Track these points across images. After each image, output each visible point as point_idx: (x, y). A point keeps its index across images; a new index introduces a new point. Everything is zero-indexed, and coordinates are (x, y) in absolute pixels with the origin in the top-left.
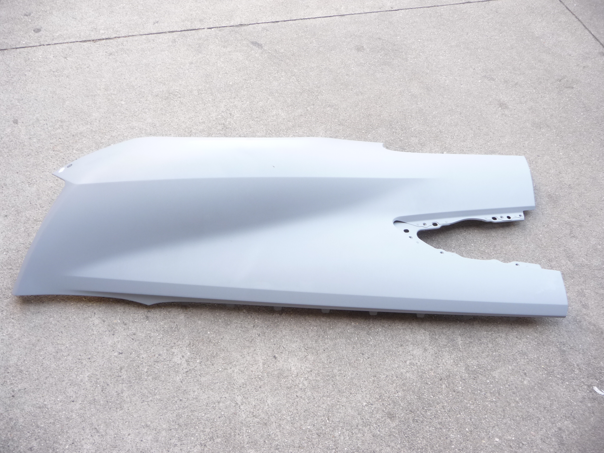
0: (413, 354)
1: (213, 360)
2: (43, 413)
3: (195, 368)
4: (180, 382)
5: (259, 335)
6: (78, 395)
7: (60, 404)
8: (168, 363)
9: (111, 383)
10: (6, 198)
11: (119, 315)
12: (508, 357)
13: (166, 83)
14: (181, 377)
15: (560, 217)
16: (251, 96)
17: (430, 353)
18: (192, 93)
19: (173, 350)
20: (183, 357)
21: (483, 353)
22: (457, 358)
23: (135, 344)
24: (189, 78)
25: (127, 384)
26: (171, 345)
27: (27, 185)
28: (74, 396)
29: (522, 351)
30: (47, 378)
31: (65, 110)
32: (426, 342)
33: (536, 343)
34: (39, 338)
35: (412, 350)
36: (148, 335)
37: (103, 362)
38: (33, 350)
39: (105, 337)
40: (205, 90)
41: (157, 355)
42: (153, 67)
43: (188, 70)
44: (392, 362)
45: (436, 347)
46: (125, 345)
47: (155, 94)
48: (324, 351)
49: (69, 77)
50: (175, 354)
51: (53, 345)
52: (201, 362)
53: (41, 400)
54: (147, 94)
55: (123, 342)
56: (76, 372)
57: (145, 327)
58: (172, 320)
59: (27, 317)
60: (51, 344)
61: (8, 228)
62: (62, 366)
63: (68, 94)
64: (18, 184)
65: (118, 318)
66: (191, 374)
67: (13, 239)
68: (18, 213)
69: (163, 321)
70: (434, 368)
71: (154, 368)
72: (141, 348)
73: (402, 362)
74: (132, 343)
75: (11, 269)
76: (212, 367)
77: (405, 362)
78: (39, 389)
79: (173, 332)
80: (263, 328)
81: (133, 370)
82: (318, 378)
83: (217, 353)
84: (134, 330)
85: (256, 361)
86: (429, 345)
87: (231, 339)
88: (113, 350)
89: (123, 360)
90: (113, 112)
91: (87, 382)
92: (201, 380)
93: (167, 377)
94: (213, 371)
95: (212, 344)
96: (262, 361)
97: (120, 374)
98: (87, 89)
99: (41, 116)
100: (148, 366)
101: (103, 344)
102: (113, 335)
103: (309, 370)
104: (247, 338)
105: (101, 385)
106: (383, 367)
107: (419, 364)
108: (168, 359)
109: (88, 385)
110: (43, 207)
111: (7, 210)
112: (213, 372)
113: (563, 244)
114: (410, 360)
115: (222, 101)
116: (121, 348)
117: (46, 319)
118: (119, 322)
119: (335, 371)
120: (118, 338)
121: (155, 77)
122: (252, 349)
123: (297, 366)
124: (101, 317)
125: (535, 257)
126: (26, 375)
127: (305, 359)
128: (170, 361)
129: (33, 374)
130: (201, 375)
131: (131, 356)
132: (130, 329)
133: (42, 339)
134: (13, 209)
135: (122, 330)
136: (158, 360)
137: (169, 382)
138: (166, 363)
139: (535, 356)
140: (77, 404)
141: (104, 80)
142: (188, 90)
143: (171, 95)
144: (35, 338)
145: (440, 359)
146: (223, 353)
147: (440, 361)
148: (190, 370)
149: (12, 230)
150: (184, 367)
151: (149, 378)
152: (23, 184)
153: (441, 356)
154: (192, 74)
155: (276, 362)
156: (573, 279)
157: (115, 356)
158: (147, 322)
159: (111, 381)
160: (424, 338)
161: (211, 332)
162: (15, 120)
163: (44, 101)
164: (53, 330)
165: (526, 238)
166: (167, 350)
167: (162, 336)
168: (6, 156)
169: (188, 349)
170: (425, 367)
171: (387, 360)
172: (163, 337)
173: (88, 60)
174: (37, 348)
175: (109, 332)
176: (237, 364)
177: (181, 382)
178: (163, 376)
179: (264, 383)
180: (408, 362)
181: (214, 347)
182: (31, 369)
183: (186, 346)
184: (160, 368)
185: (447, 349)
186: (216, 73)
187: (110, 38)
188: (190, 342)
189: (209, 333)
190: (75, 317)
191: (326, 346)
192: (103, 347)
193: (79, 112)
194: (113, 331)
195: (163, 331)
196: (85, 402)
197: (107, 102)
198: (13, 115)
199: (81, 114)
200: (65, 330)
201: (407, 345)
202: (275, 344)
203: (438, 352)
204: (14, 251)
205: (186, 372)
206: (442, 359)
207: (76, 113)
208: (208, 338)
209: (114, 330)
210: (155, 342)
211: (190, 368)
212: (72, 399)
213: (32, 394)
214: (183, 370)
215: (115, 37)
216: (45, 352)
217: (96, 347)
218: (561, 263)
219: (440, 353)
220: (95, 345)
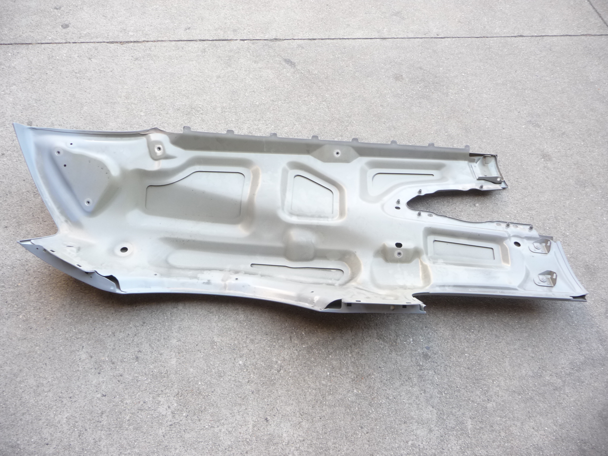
0: (416, 434)
1: (200, 415)
2: (14, 453)
3: (180, 422)
4: (162, 436)
5: (253, 393)
6: (53, 438)
7: (34, 445)
8: (152, 413)
9: (90, 428)
10: (9, 208)
11: (108, 352)
12: (521, 451)
13: (190, 97)
14: (163, 431)
15: (596, 293)
16: (277, 119)
17: (436, 436)
18: (216, 111)
19: (159, 399)
20: (169, 407)
21: (494, 442)
22: (464, 445)
23: (120, 386)
24: (215, 93)
25: (106, 431)
26: (158, 392)
27: (32, 195)
28: (49, 439)
29: (537, 445)
30: (23, 414)
31: (82, 116)
32: (432, 421)
33: (554, 438)
34: (21, 367)
35: (416, 430)
36: (136, 378)
37: (84, 404)
38: (13, 381)
39: (90, 375)
40: (229, 108)
41: (142, 403)
42: (178, 77)
43: (214, 84)
44: (392, 440)
45: (442, 429)
46: (110, 386)
47: (176, 108)
48: (321, 418)
49: (91, 80)
50: (161, 403)
51: (35, 377)
52: (188, 415)
53: (15, 439)
54: (168, 107)
55: (108, 383)
56: (55, 411)
57: (133, 369)
58: (162, 363)
59: (13, 342)
60: (32, 376)
61: (7, 241)
62: (41, 402)
63: (87, 99)
64: (23, 193)
65: (107, 355)
66: (175, 428)
67: (9, 253)
68: (19, 225)
69: (153, 364)
70: (438, 453)
71: (137, 416)
72: (126, 392)
73: (404, 442)
74: (118, 385)
75: (3, 286)
76: (198, 423)
77: (407, 442)
78: (14, 425)
79: (162, 378)
80: (258, 385)
81: (114, 416)
82: (310, 450)
83: (205, 408)
84: (121, 371)
85: (245, 422)
86: (435, 425)
87: (222, 394)
88: (97, 391)
89: (105, 403)
90: (131, 123)
91: (65, 424)
92: (185, 436)
93: (150, 429)
94: (199, 427)
95: (202, 397)
96: (252, 422)
97: (100, 420)
98: (107, 96)
99: (56, 120)
100: (131, 413)
101: (87, 383)
102: (99, 373)
103: (301, 439)
104: (239, 394)
105: (79, 429)
106: (382, 446)
107: (422, 446)
108: (153, 409)
109: (66, 428)
110: (45, 221)
111: (7, 221)
112: (198, 429)
113: (597, 324)
114: (413, 440)
115: (246, 122)
116: (105, 390)
117: (32, 347)
118: (107, 359)
119: (330, 444)
120: (103, 378)
121: (179, 88)
122: (244, 407)
123: (289, 433)
124: (89, 351)
125: (564, 337)
126: (3, 408)
127: (298, 426)
128: (155, 410)
129: (10, 408)
130: (185, 431)
131: (115, 400)
132: (117, 369)
133: (24, 369)
134: (14, 220)
135: (109, 369)
136: (142, 408)
137: (151, 435)
138: (150, 412)
139: (551, 453)
140: (51, 448)
141: (126, 87)
142: (211, 107)
143: (193, 110)
144: (17, 368)
145: (446, 444)
146: (212, 409)
147: (446, 445)
148: (174, 423)
149: (10, 244)
150: (168, 420)
151: (130, 427)
152: (28, 193)
153: (447, 441)
154: (218, 88)
155: (267, 426)
156: (604, 367)
157: (98, 398)
158: (136, 363)
159: (90, 426)
160: (430, 416)
161: (202, 383)
162: (29, 122)
163: (62, 104)
164: (38, 360)
165: (556, 313)
166: (153, 398)
167: (149, 380)
168: (15, 161)
169: (175, 399)
170: (428, 450)
171: (387, 438)
172: (151, 382)
173: (113, 64)
174: (18, 379)
175: (95, 370)
176: (225, 422)
177: (164, 436)
178: (145, 427)
179: (252, 449)
180: (410, 443)
181: (203, 400)
182: (8, 402)
183: (173, 395)
184: (143, 417)
185: (455, 432)
186: (243, 90)
187: (138, 42)
188: (178, 391)
189: (200, 383)
190: (61, 348)
191: (323, 414)
192: (86, 387)
193: (96, 119)
194: (99, 369)
195: (152, 376)
196: (60, 447)
197: (126, 112)
198: (28, 116)
199: (97, 122)
200: (49, 362)
201: (411, 423)
202: (268, 405)
203: (444, 435)
204: (9, 267)
205: (170, 425)
206: (447, 444)
207: (93, 120)
208: (198, 389)
209: (101, 368)
210: (141, 387)
211: (175, 421)
212: (46, 441)
213: (6, 430)
214: (167, 422)
215: (144, 41)
216: (25, 384)
217: (80, 385)
218: (592, 346)
219: (447, 436)
220: (78, 383)
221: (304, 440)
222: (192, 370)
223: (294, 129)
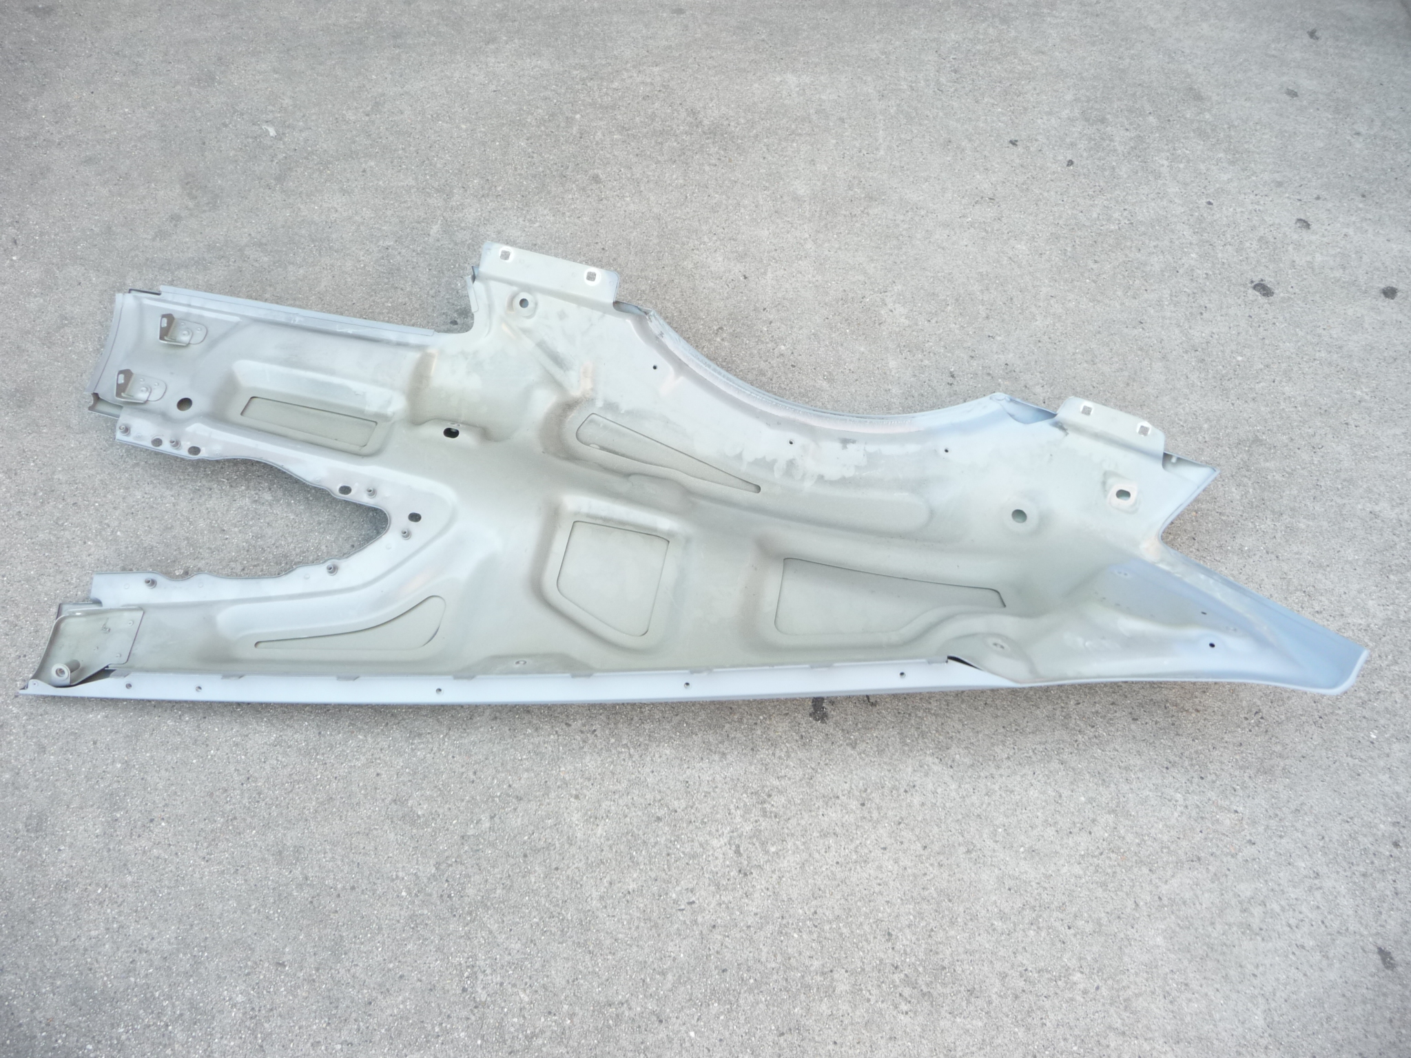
221: (693, 250)
222: (862, 349)
223: (608, 878)
